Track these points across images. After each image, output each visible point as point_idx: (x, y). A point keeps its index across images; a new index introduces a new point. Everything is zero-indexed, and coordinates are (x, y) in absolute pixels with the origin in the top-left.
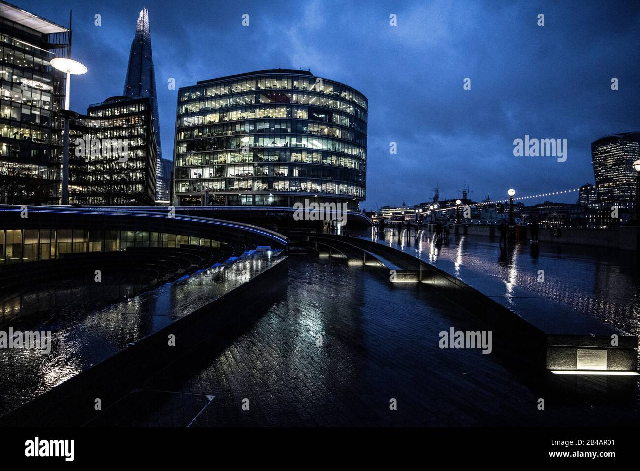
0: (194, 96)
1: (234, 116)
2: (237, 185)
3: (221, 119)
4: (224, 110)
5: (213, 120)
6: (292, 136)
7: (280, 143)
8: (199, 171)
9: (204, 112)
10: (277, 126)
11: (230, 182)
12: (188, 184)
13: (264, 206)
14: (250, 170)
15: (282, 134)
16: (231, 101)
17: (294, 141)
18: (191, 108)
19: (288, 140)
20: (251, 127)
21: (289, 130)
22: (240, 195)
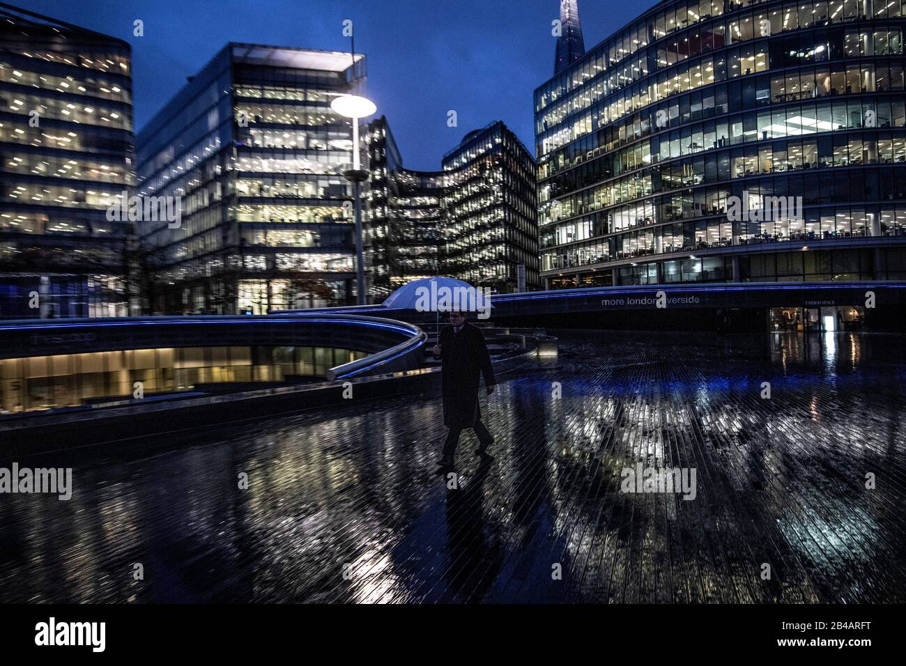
0: (554, 95)
1: (616, 111)
2: (628, 247)
3: (594, 124)
4: (598, 106)
5: (583, 130)
6: (729, 120)
7: (705, 142)
8: (570, 229)
9: (569, 121)
10: (695, 108)
11: (616, 241)
12: (555, 254)
13: (681, 283)
14: (648, 211)
15: (706, 123)
16: (609, 84)
17: (738, 131)
18: (553, 118)
19: (722, 133)
20: (644, 126)
21: (725, 107)
22: (635, 265)
